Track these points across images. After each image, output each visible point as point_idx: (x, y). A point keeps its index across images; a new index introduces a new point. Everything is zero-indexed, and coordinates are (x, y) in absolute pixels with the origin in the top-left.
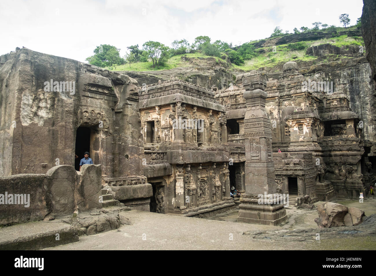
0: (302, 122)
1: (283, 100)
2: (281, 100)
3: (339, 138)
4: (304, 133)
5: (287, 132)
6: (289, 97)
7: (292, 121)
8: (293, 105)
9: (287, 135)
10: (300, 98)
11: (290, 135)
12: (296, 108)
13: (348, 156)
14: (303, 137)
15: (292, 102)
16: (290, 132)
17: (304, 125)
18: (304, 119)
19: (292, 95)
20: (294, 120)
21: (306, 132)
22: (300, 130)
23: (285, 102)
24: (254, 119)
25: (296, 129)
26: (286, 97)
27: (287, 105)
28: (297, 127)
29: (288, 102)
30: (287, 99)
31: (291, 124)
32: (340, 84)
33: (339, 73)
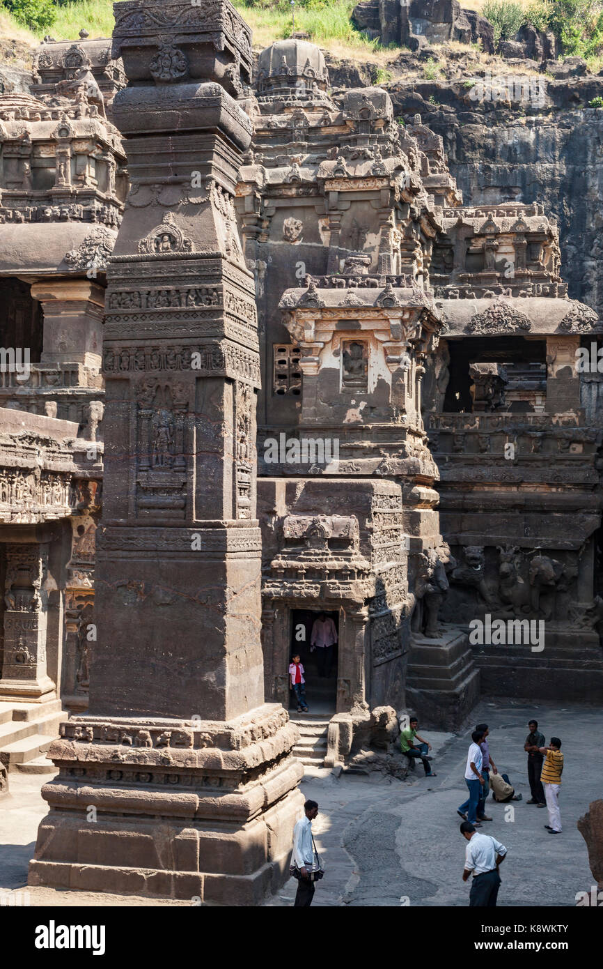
0: (364, 326)
1: (278, 209)
2: (266, 203)
3: (513, 427)
4: (371, 387)
5: (281, 377)
6: (308, 195)
7: (317, 322)
8: (325, 237)
9: (281, 392)
10: (366, 207)
11: (297, 392)
12: (342, 255)
14: (363, 405)
15: (322, 223)
16: (298, 375)
17: (371, 346)
18: (375, 315)
19: (328, 187)
20: (328, 316)
21: (381, 383)
22: (350, 370)
23: (288, 221)
24: (173, 264)
25: (332, 361)
26: (294, 191)
27: (295, 233)
28: (336, 354)
29: (299, 222)
30: (297, 203)
31: (309, 334)
32: (487, 187)
33: (487, 136)
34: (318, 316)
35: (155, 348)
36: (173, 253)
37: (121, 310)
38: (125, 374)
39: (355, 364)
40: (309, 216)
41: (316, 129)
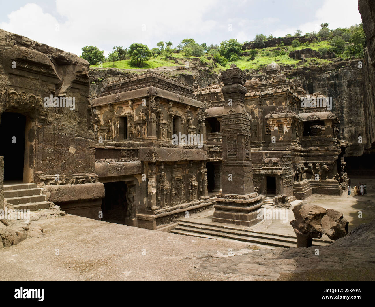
0: (282, 121)
1: (265, 99)
2: (262, 99)
3: (318, 139)
4: (284, 133)
5: (267, 132)
6: (270, 96)
7: (273, 121)
8: (274, 104)
9: (267, 135)
10: (282, 98)
11: (270, 134)
12: (277, 107)
13: (325, 156)
14: (283, 136)
15: (273, 101)
16: (270, 131)
17: (284, 125)
18: (284, 118)
19: (274, 94)
20: (275, 119)
21: (286, 132)
22: (280, 130)
23: (267, 102)
24: (232, 115)
25: (276, 128)
26: (267, 96)
27: (268, 104)
28: (277, 127)
29: (269, 102)
30: (268, 98)
31: (271, 123)
32: (319, 87)
33: (318, 77)
34: (273, 120)
35: (230, 130)
36: (232, 113)
37: (224, 124)
38: (226, 135)
39: (281, 128)
40: (271, 100)
41: (271, 83)
